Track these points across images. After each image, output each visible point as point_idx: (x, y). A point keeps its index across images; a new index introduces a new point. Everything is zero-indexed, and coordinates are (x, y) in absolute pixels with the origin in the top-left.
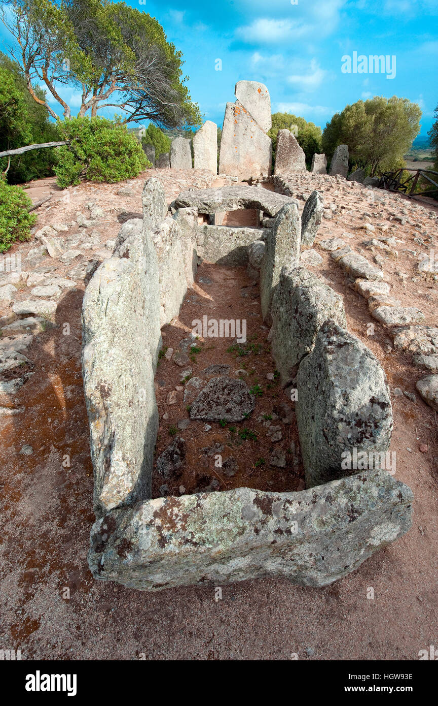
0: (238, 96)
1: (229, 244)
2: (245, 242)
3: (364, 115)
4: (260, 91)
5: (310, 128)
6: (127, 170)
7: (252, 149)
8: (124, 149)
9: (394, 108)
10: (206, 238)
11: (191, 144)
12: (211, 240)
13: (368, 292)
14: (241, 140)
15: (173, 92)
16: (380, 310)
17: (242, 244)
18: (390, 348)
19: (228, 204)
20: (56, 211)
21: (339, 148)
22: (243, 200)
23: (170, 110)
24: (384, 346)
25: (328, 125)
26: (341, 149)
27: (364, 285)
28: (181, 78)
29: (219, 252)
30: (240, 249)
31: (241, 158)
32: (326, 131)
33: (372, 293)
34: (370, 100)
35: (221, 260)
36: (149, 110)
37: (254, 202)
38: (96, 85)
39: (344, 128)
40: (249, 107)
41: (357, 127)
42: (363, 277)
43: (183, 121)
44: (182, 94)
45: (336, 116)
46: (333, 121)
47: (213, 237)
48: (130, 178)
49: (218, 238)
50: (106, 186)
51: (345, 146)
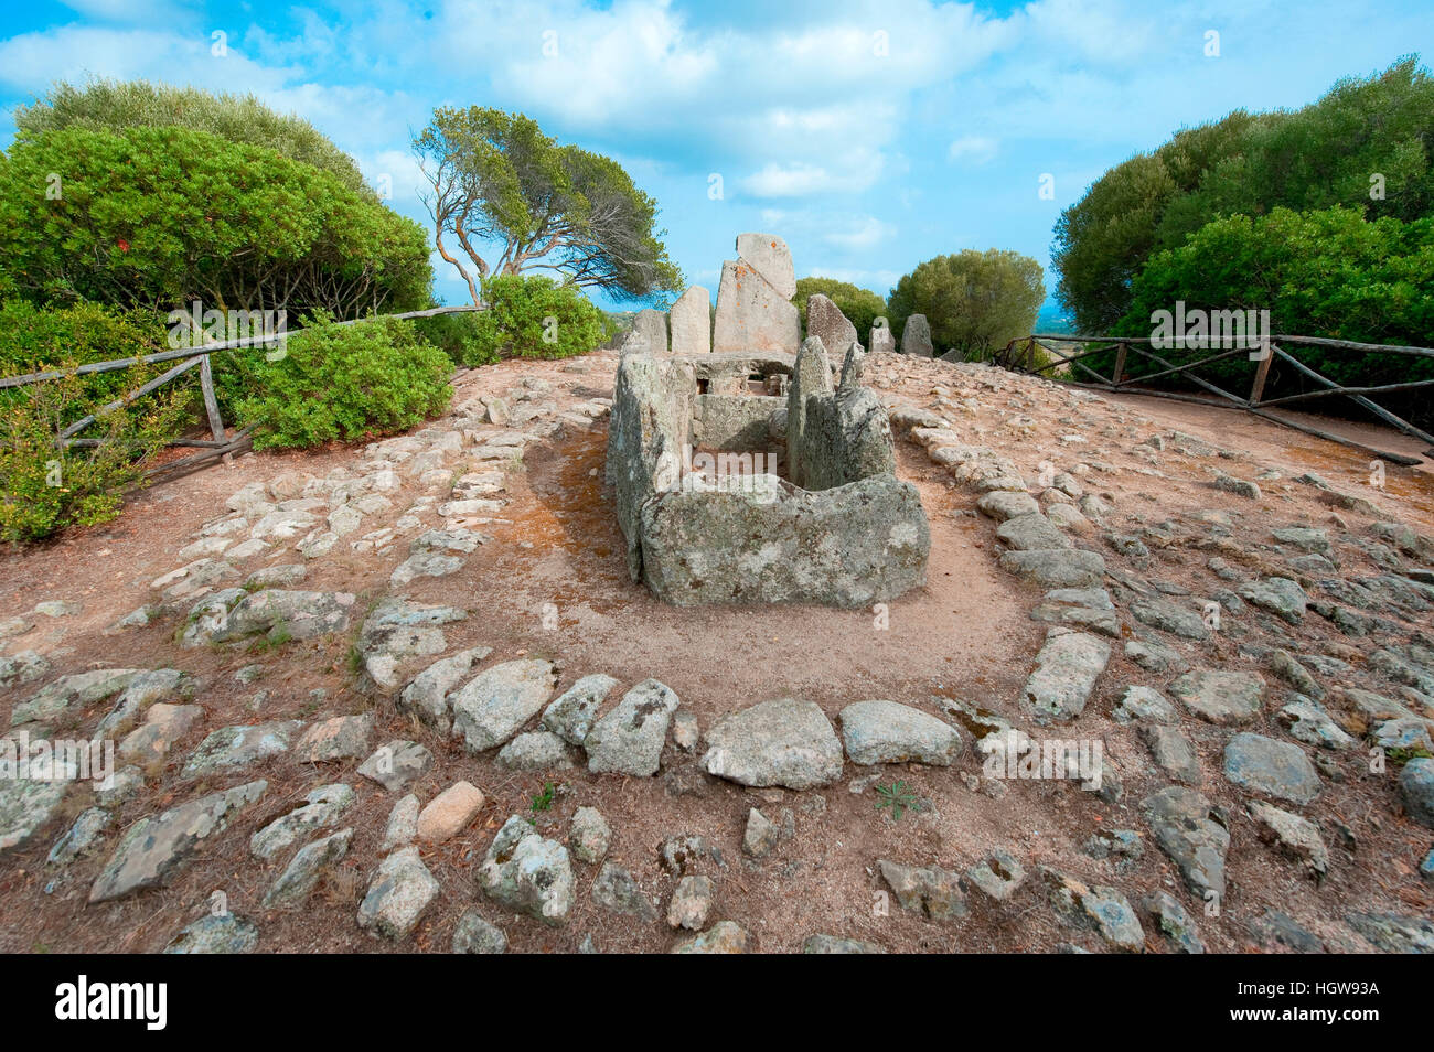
0: (741, 252)
1: (740, 419)
2: (763, 414)
3: (949, 275)
4: (774, 245)
5: (865, 297)
6: (575, 344)
7: (767, 323)
8: (573, 314)
9: (995, 263)
10: (705, 411)
11: (668, 317)
12: (712, 414)
13: (926, 438)
14: (748, 311)
15: (643, 249)
16: (940, 451)
17: (759, 417)
18: (953, 484)
19: (736, 367)
20: (473, 389)
21: (911, 319)
22: (757, 361)
23: (636, 270)
24: (945, 484)
25: (893, 292)
26: (917, 321)
27: (920, 432)
28: (654, 233)
29: (724, 431)
30: (756, 425)
31: (750, 337)
32: (891, 301)
33: (931, 439)
34: (957, 253)
35: (728, 442)
36: (599, 273)
37: (772, 363)
38: (521, 241)
39: (918, 295)
40: (758, 266)
41: (940, 292)
42: (920, 424)
43: (655, 286)
44: (655, 250)
45: (905, 279)
46: (901, 285)
47: (716, 409)
48: (578, 355)
49: (723, 411)
50: (543, 363)
51: (922, 316)
